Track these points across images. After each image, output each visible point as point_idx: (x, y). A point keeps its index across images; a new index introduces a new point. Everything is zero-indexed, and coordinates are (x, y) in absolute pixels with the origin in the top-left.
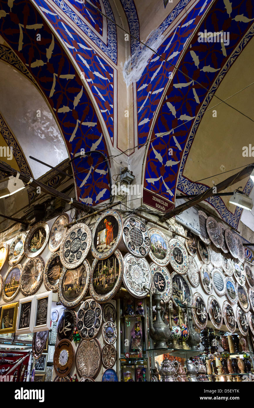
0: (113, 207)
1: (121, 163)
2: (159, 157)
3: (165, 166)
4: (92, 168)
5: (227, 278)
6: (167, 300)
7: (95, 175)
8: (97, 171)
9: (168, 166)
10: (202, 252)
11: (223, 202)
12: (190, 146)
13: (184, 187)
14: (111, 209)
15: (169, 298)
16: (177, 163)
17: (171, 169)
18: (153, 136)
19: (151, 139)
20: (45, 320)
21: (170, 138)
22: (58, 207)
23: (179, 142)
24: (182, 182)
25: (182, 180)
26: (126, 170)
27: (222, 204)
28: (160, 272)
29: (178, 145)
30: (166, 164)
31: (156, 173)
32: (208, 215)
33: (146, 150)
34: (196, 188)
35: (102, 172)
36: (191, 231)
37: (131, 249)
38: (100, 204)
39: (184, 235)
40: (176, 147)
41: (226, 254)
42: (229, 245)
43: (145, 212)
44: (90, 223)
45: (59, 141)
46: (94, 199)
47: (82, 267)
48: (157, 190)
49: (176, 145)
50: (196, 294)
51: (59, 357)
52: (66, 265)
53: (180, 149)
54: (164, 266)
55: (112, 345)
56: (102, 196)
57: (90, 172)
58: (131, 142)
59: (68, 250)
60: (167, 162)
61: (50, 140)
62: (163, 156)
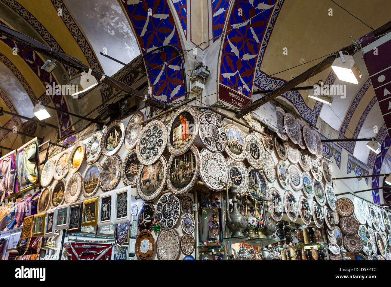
0: (188, 104)
1: (196, 57)
2: (235, 50)
3: (242, 60)
4: (166, 63)
5: (304, 173)
6: (243, 193)
7: (169, 71)
8: (171, 67)
9: (244, 60)
10: (279, 149)
11: (302, 98)
12: (268, 38)
13: (261, 83)
14: (187, 105)
15: (246, 191)
16: (254, 56)
17: (248, 63)
18: (229, 27)
19: (227, 30)
20: (125, 213)
21: (247, 29)
22: (133, 106)
23: (257, 34)
24: (259, 77)
25: (260, 76)
26: (201, 65)
27: (301, 100)
28: (236, 166)
29: (255, 37)
30: (242, 58)
31: (233, 68)
32: (286, 112)
33: (221, 43)
34: (274, 84)
35: (176, 68)
36: (268, 127)
37: (208, 144)
38: (174, 101)
39: (261, 131)
40: (254, 39)
41: (304, 150)
42: (306, 141)
43: (221, 107)
44: (165, 121)
45: (129, 37)
46: (169, 96)
47: (159, 163)
48: (233, 85)
49: (253, 37)
50: (272, 189)
51: (140, 245)
52: (143, 161)
53: (258, 41)
54: (241, 161)
55: (191, 234)
56: (177, 93)
57: (163, 68)
58: (205, 35)
59: (145, 147)
60: (244, 55)
61: (120, 36)
62: (240, 49)
